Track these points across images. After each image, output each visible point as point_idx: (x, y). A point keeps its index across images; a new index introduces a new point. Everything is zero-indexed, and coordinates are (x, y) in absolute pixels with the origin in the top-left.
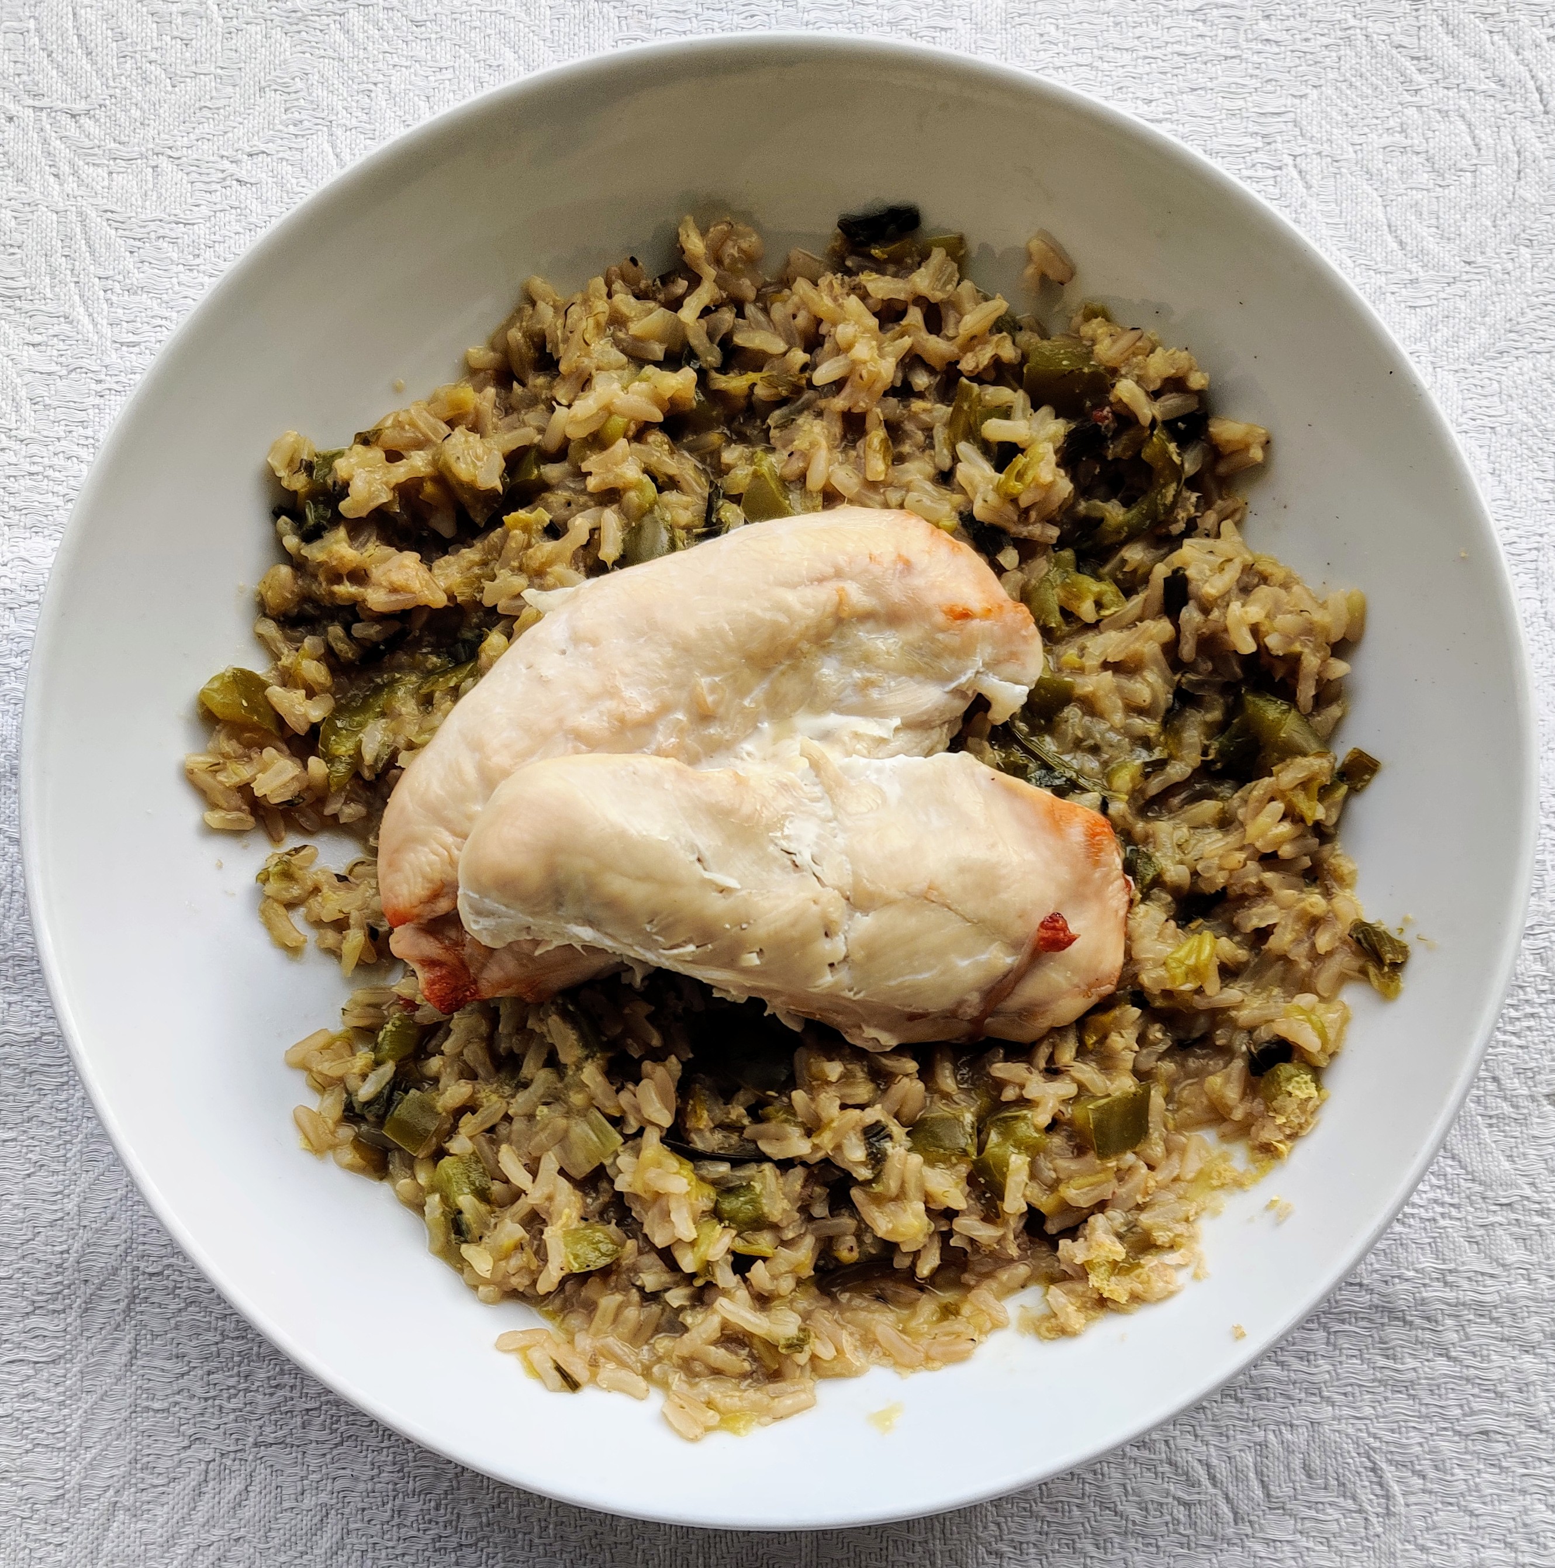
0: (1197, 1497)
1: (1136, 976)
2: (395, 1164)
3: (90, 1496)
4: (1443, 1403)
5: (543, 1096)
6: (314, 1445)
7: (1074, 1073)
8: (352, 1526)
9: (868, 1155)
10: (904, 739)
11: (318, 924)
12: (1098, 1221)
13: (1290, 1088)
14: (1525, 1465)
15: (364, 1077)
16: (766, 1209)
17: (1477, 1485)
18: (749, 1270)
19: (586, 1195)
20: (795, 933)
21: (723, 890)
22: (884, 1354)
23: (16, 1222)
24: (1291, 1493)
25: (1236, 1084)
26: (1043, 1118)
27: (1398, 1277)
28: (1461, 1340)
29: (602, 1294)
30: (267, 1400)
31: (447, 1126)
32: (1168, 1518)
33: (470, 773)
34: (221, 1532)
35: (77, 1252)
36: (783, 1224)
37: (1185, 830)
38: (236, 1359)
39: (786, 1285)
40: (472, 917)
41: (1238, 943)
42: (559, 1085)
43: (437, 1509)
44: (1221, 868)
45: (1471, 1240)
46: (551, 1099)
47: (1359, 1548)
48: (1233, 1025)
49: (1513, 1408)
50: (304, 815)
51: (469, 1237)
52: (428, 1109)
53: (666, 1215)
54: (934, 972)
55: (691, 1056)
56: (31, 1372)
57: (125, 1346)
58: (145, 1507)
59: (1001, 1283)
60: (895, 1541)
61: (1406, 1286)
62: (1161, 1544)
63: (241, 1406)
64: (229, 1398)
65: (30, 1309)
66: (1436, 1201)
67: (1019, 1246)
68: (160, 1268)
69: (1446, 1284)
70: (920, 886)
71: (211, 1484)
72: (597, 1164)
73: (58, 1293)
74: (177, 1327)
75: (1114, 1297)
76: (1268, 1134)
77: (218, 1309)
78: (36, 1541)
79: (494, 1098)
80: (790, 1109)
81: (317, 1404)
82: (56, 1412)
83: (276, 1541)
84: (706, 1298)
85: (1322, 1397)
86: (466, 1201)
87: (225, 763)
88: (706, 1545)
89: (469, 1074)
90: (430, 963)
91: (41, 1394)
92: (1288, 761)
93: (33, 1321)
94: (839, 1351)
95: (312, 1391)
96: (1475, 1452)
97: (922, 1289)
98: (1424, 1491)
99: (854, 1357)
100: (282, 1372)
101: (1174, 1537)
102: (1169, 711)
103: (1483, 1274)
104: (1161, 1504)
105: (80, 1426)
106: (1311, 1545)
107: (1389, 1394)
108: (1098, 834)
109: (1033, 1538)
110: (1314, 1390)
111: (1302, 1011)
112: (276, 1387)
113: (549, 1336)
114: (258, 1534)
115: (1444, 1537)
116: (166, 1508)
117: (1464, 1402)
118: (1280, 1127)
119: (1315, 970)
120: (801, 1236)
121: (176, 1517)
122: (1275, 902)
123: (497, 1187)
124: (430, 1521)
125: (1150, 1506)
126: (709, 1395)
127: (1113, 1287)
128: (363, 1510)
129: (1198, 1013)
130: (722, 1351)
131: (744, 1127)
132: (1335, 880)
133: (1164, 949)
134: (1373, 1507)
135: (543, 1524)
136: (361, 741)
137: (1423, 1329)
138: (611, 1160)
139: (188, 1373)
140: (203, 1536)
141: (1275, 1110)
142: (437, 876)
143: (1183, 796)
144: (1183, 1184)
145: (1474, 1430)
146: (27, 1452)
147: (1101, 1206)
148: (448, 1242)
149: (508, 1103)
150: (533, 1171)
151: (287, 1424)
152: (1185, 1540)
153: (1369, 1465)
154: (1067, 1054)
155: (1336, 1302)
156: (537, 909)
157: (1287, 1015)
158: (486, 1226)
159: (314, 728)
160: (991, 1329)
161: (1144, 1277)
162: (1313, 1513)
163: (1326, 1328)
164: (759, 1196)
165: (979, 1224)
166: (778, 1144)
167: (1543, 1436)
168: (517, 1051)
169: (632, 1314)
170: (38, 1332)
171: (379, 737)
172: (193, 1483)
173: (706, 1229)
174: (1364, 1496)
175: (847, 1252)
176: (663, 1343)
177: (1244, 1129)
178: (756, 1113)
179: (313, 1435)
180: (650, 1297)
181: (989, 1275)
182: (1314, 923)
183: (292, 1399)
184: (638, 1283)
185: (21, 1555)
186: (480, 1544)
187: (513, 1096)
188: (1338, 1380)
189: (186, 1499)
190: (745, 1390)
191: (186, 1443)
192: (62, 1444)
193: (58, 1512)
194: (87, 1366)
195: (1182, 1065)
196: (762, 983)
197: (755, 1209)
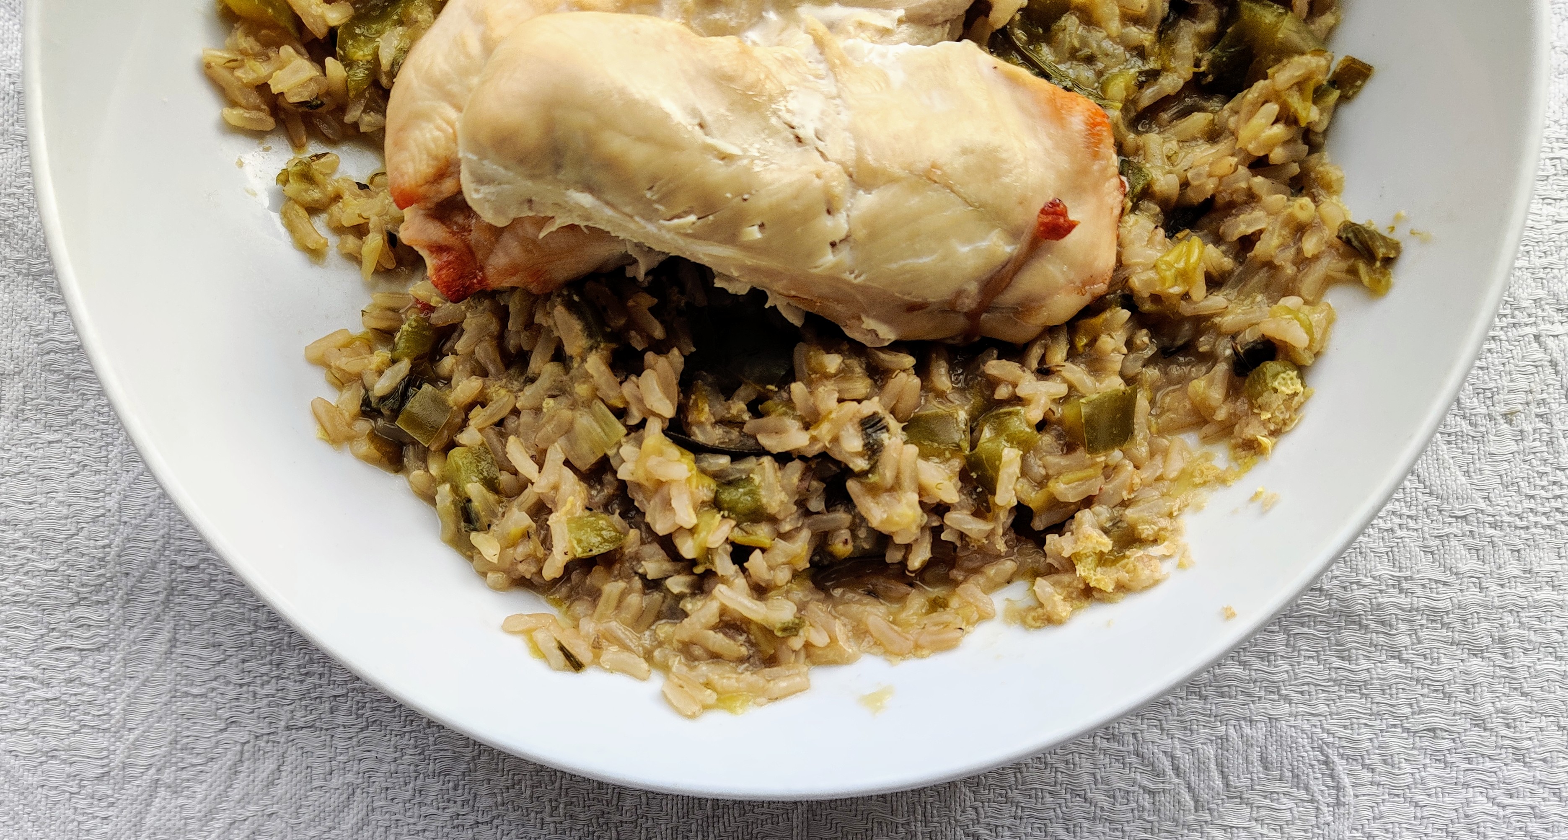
0: (1161, 786)
1: (1126, 280)
2: (410, 457)
3: (134, 774)
4: (1393, 702)
5: (549, 389)
6: (341, 729)
7: (1065, 373)
8: (377, 804)
9: (865, 445)
10: (905, 30)
11: (340, 230)
12: (1085, 516)
13: (1276, 384)
14: (1469, 761)
15: (380, 373)
16: (764, 501)
17: (1422, 778)
18: (747, 560)
19: (592, 487)
20: (796, 206)
21: (725, 157)
22: (875, 643)
23: (60, 518)
24: (1249, 783)
25: (1220, 385)
26: (1035, 414)
27: (1357, 583)
28: (1413, 644)
29: (606, 581)
30: (298, 686)
31: (458, 420)
32: (1134, 805)
33: (474, 46)
34: (255, 808)
35: (118, 546)
36: (780, 516)
37: (1174, 143)
38: (269, 648)
39: (783, 576)
40: (473, 186)
41: (1224, 253)
42: (565, 378)
43: (455, 788)
44: (1210, 176)
45: (1427, 550)
46: (558, 392)
47: (1310, 835)
48: (1219, 333)
49: (1459, 708)
50: (324, 122)
51: (478, 526)
52: (440, 403)
53: (667, 505)
54: (934, 257)
55: (693, 349)
56: (77, 659)
57: (165, 635)
58: (185, 784)
59: (988, 578)
60: (880, 823)
61: (1363, 591)
62: (1126, 828)
63: (273, 692)
64: (263, 685)
65: (75, 599)
66: (1394, 513)
67: (1006, 542)
68: (196, 562)
69: (1401, 590)
70: (921, 165)
71: (246, 764)
72: (601, 455)
73: (101, 585)
74: (213, 618)
75: (1101, 586)
76: (1254, 431)
77: (250, 601)
78: (83, 814)
79: (503, 392)
80: (789, 403)
81: (345, 691)
82: (101, 696)
83: (306, 817)
84: (706, 587)
85: (1280, 695)
86: (474, 489)
87: (243, 61)
88: (705, 824)
89: (482, 372)
90: (438, 249)
91: (87, 679)
92: (1285, 61)
93: (79, 611)
94: (833, 640)
95: (339, 679)
96: (1421, 748)
97: (912, 585)
98: (1372, 783)
99: (847, 646)
100: (311, 661)
101: (1139, 823)
102: (1164, 20)
103: (1436, 582)
104: (1128, 792)
105: (124, 710)
106: (1265, 831)
107: (1343, 693)
108: (1099, 124)
109: (1008, 822)
110: (1273, 688)
111: (1289, 311)
112: (306, 674)
113: (555, 620)
114: (290, 811)
115: (1390, 826)
116: (204, 786)
117: (1414, 701)
118: (1264, 424)
119: (1300, 276)
120: (797, 530)
121: (214, 793)
122: (1264, 208)
123: (504, 478)
124: (449, 801)
125: (1118, 794)
126: (707, 677)
127: (1099, 576)
128: (387, 789)
129: (1183, 319)
130: (720, 636)
131: (744, 423)
132: (1322, 187)
133: (1154, 254)
134: (1324, 797)
135: (554, 804)
136: (378, 47)
137: (1378, 633)
138: (614, 451)
139: (224, 661)
140: (239, 811)
141: (1260, 407)
142: (442, 153)
143: (1174, 110)
144: (1166, 483)
145: (1421, 727)
146: (74, 732)
147: (1088, 502)
148: (459, 530)
149: (516, 397)
150: (539, 460)
151: (316, 709)
152: (1149, 826)
153: (1322, 758)
154: (1058, 355)
155: (1298, 606)
156: (537, 172)
157: (1273, 316)
158: (495, 515)
159: (332, 32)
160: (978, 620)
161: (1130, 566)
162: (1267, 802)
163: (1286, 631)
164: (758, 487)
165: (970, 518)
166: (778, 436)
167: (1487, 734)
168: (526, 348)
169: (635, 600)
170: (83, 622)
171: (396, 43)
172: (229, 763)
173: (706, 518)
174: (1316, 787)
175: (842, 547)
176: (664, 629)
177: (1226, 430)
178: (756, 409)
179: (340, 720)
180: (652, 585)
181: (976, 571)
182: (1300, 230)
183: (321, 686)
184: (641, 571)
185: (70, 827)
186: (495, 822)
187: (521, 390)
188: (1296, 679)
189: (223, 778)
190: (742, 673)
191: (223, 726)
192: (107, 726)
193: (104, 788)
194: (129, 653)
195: (1165, 373)
196: (764, 262)
197: (755, 501)
